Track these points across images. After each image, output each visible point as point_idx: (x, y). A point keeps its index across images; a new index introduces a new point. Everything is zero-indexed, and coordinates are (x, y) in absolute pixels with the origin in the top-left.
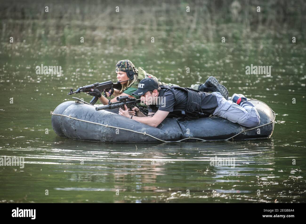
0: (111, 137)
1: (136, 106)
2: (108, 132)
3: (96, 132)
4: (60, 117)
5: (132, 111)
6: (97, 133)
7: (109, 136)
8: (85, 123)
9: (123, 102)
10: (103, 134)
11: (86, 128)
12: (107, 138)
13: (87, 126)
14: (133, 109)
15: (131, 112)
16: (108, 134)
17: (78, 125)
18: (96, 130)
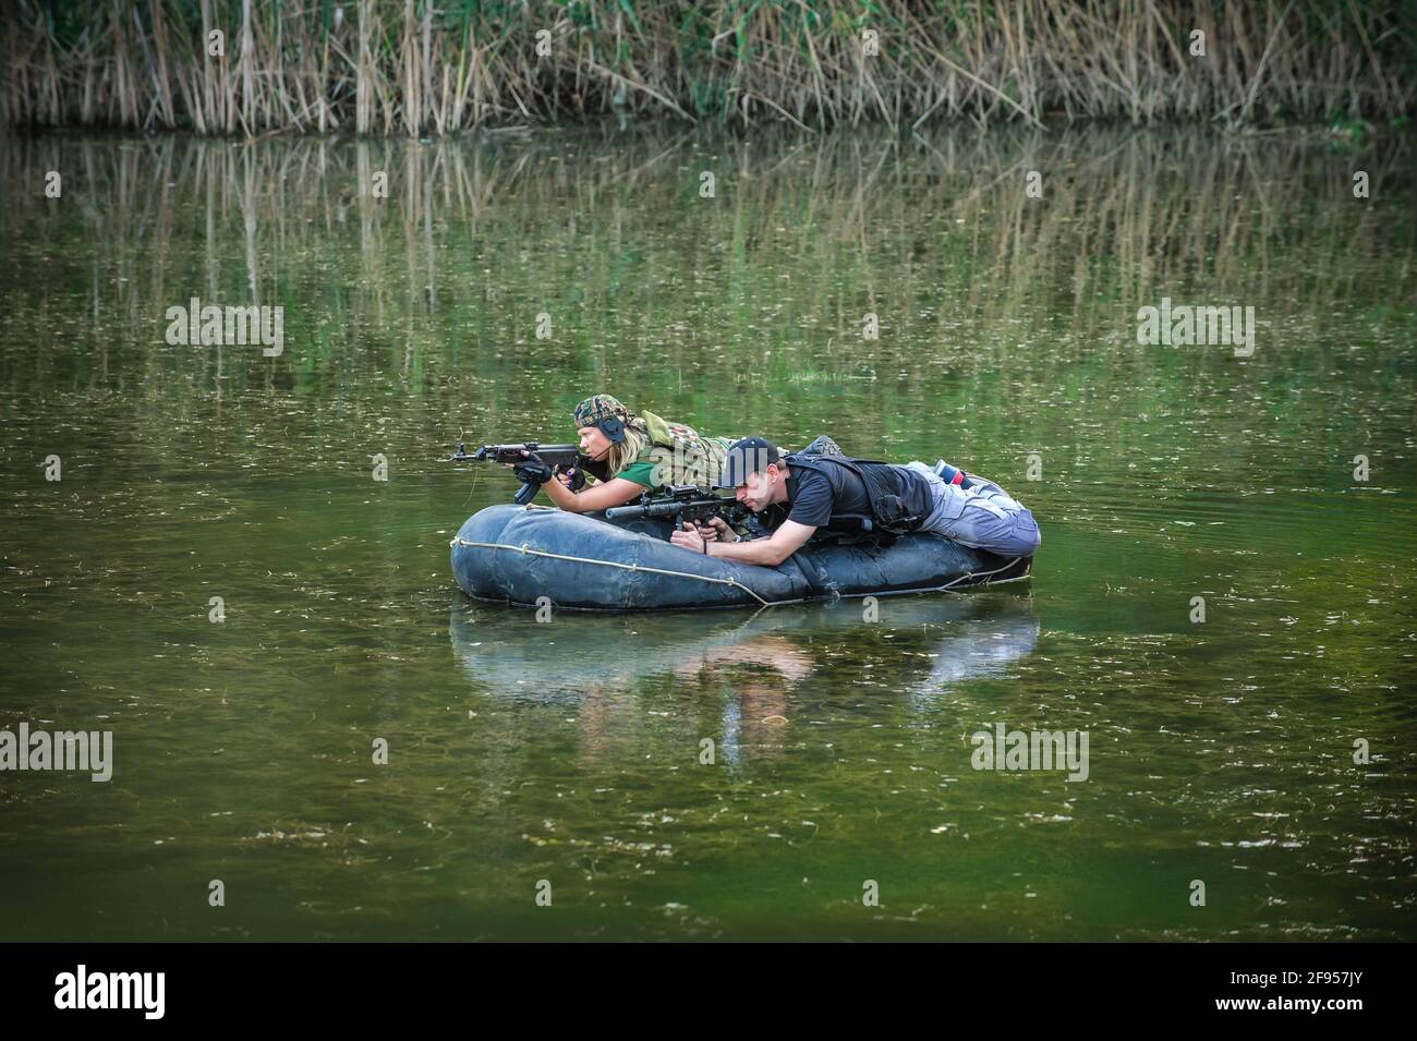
0: (646, 599)
1: (719, 515)
2: (639, 584)
3: (602, 585)
4: (489, 551)
5: (709, 527)
6: (609, 589)
7: (642, 594)
8: (571, 564)
9: (683, 501)
10: (623, 589)
11: (575, 578)
12: (635, 600)
13: (578, 572)
14: (712, 522)
15: (705, 530)
16: (636, 590)
17: (553, 570)
18: (605, 579)
